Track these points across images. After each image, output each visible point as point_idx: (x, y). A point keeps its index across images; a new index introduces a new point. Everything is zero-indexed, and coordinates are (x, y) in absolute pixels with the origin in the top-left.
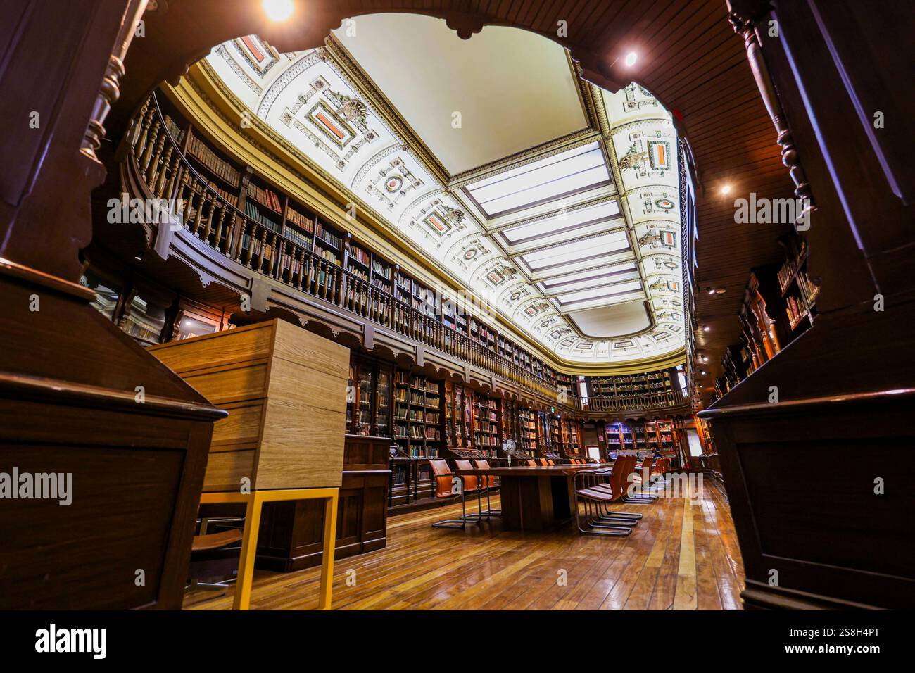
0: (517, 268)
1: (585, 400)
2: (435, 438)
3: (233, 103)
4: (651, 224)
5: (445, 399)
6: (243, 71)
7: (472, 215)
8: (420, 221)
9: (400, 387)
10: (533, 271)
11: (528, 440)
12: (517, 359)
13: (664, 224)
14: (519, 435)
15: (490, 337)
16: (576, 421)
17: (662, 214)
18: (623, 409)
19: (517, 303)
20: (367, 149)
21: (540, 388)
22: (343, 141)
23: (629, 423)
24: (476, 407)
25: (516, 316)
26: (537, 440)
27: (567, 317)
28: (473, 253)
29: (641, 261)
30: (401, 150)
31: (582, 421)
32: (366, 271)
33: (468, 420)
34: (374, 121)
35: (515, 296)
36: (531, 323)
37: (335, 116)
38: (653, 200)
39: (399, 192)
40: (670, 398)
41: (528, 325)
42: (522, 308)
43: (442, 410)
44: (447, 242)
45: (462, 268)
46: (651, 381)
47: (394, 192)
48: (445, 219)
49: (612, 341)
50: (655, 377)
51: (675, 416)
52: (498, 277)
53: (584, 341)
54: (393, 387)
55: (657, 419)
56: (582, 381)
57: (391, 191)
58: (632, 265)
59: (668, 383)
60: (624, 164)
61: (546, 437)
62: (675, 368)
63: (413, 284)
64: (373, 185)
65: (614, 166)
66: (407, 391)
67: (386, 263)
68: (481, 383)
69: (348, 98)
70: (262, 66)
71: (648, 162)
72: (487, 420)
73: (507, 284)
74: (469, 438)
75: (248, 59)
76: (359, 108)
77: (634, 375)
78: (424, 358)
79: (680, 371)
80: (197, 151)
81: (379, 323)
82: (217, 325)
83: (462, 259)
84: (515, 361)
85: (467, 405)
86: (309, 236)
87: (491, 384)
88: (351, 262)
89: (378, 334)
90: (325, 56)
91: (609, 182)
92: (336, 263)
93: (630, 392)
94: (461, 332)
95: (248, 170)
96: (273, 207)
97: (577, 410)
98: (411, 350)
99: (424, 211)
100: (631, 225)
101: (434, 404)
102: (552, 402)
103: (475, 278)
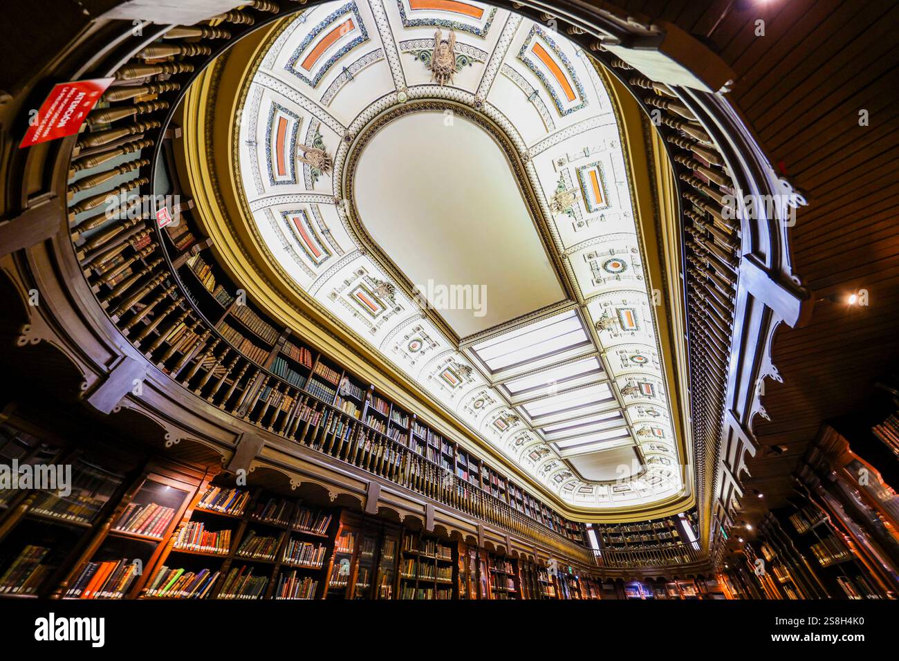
0: (518, 415)
1: (597, 553)
4: (630, 376)
5: (458, 569)
6: (303, 262)
7: (479, 370)
8: (437, 376)
9: (408, 556)
10: (532, 418)
12: (528, 507)
13: (641, 377)
15: (501, 485)
16: (594, 581)
17: (637, 368)
18: (637, 564)
19: (521, 448)
20: (396, 319)
21: (553, 542)
22: (376, 313)
23: (650, 583)
24: (492, 573)
25: (521, 461)
27: (567, 462)
28: (481, 403)
29: (626, 410)
30: (421, 319)
31: (599, 579)
32: (384, 420)
33: (484, 594)
34: (401, 297)
35: (519, 442)
36: (536, 467)
37: (371, 294)
38: (628, 356)
39: (419, 352)
40: (684, 552)
41: (533, 469)
42: (527, 453)
43: (455, 584)
44: (459, 393)
45: (473, 416)
46: (658, 531)
47: (415, 352)
48: (457, 373)
49: (610, 485)
50: (660, 525)
51: (695, 575)
52: (504, 424)
53: (585, 485)
54: (399, 556)
55: (676, 578)
56: (590, 529)
57: (412, 351)
58: (617, 414)
59: (675, 533)
60: (599, 326)
62: (677, 516)
63: (429, 432)
64: (399, 346)
65: (591, 330)
66: (416, 561)
67: (405, 413)
68: (496, 545)
69: (382, 282)
71: (618, 325)
73: (512, 430)
75: (308, 254)
76: (389, 289)
77: (638, 523)
78: (435, 520)
79: (684, 519)
80: (240, 314)
81: (387, 479)
82: (192, 490)
83: (473, 408)
84: (526, 509)
85: (482, 573)
86: (334, 387)
87: (506, 545)
88: (371, 412)
89: (385, 494)
90: (364, 252)
91: (588, 342)
92: (355, 414)
93: (640, 543)
94: (473, 481)
95: (287, 330)
96: (304, 362)
97: (591, 565)
98: (420, 509)
99: (439, 367)
100: (612, 378)
101: (447, 576)
102: (568, 559)
103: (484, 426)
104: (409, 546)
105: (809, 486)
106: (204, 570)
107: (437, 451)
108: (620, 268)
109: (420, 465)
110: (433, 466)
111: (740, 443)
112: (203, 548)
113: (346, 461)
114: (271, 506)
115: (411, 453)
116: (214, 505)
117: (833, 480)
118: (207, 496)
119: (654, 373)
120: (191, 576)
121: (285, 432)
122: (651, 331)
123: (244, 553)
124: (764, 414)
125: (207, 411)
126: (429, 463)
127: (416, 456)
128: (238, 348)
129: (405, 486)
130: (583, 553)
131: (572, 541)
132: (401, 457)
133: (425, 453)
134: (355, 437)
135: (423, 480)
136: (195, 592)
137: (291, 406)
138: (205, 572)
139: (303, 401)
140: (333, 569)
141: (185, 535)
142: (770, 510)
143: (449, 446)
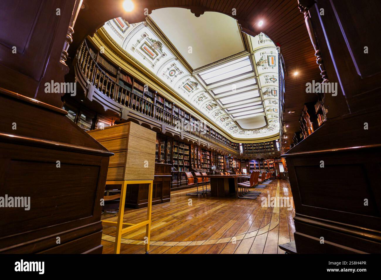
0: (217, 104)
1: (242, 152)
2: (188, 164)
3: (113, 43)
4: (268, 87)
5: (191, 151)
6: (117, 32)
7: (201, 84)
8: (182, 87)
9: (175, 147)
10: (223, 105)
11: (221, 166)
12: (217, 137)
14: (217, 164)
16: (238, 159)
17: (272, 83)
18: (255, 155)
19: (217, 117)
20: (163, 60)
21: (225, 147)
22: (154, 57)
23: (258, 160)
24: (202, 154)
25: (217, 121)
26: (224, 166)
27: (236, 122)
28: (201, 98)
29: (264, 101)
30: (175, 60)
31: (240, 159)
32: (162, 105)
33: (199, 158)
34: (165, 49)
35: (217, 114)
36: (222, 124)
37: (150, 47)
38: (269, 78)
39: (174, 76)
40: (273, 151)
42: (219, 119)
43: (190, 155)
44: (192, 94)
45: (197, 104)
46: (266, 145)
47: (172, 76)
48: (191, 86)
49: (252, 130)
50: (268, 144)
51: (275, 158)
52: (211, 107)
53: (242, 131)
54: (172, 146)
55: (268, 159)
56: (241, 145)
58: (260, 103)
59: (272, 146)
60: (258, 64)
61: (227, 165)
62: (275, 141)
63: (180, 110)
64: (165, 73)
65: (254, 65)
66: (177, 148)
67: (170, 102)
68: (204, 145)
69: (155, 41)
70: (124, 29)
71: (267, 64)
72: (206, 159)
73: (214, 110)
74: (200, 165)
75: (118, 27)
76: (159, 44)
77: (259, 143)
78: (184, 137)
79: (277, 142)
80: (101, 62)
82: (110, 124)
83: (198, 101)
85: (199, 153)
86: (142, 92)
87: (208, 146)
88: (157, 102)
90: (146, 25)
92: (152, 102)
93: (258, 149)
95: (120, 68)
96: (129, 82)
97: (239, 155)
98: (179, 133)
99: (183, 83)
100: (260, 88)
101: (187, 153)
102: (229, 152)
103: (202, 107)
104: (175, 144)
107: (183, 117)
130: (237, 152)
131: (233, 148)
137: (129, 99)
143: (187, 115)
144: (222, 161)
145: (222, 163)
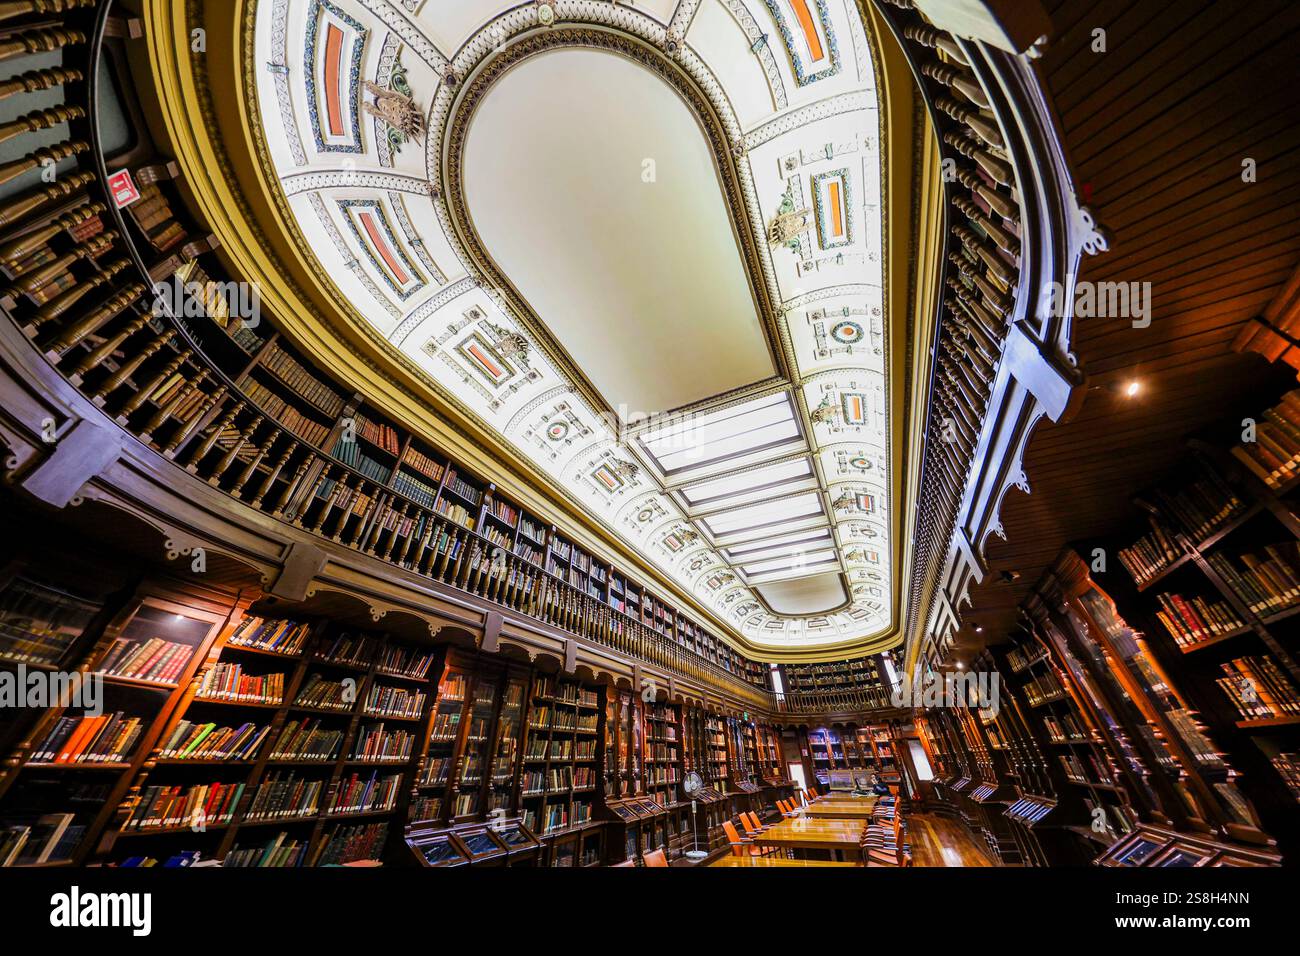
0: (697, 532)
1: (780, 697)
2: (588, 784)
4: (847, 485)
5: (606, 716)
6: (379, 290)
7: (648, 470)
8: (587, 475)
9: (539, 703)
10: (715, 536)
11: (717, 765)
12: (700, 644)
13: (860, 486)
14: (705, 759)
15: (668, 618)
16: (773, 728)
17: (857, 475)
18: (826, 709)
19: (698, 573)
20: (529, 390)
21: (728, 685)
22: (499, 379)
23: (838, 729)
24: (649, 721)
25: (696, 589)
26: (728, 763)
27: (755, 591)
28: (649, 514)
29: (836, 527)
30: (567, 392)
31: (780, 726)
32: (510, 533)
33: (637, 745)
34: (537, 357)
35: (696, 565)
36: (714, 598)
37: (491, 351)
38: (848, 458)
39: (564, 440)
40: (881, 695)
41: (711, 600)
42: (704, 580)
43: (600, 737)
44: (618, 500)
45: (635, 531)
46: (855, 672)
47: (557, 440)
48: (617, 473)
49: (805, 619)
50: (858, 665)
51: (891, 720)
52: (677, 542)
53: (774, 619)
54: (528, 705)
55: (869, 723)
56: (774, 670)
57: (553, 439)
58: (824, 532)
59: (875, 674)
60: (816, 417)
61: (738, 756)
62: (880, 655)
63: (573, 550)
64: (533, 431)
65: (804, 419)
66: (550, 709)
67: (539, 524)
68: (655, 688)
69: (508, 332)
70: (406, 288)
71: (841, 417)
72: (664, 742)
73: (688, 550)
74: (638, 777)
75: (387, 278)
76: (520, 343)
77: (835, 663)
78: (577, 659)
79: (887, 658)
80: (277, 366)
81: (513, 608)
82: (219, 622)
83: (636, 521)
84: (698, 648)
85: (636, 722)
86: (434, 485)
87: (669, 689)
88: (490, 521)
89: (509, 627)
90: (480, 281)
91: (799, 437)
92: (467, 523)
93: (832, 685)
94: (631, 613)
95: (356, 397)
96: (385, 446)
97: (772, 712)
98: (558, 647)
99: (592, 464)
100: (824, 487)
101: (590, 726)
102: (744, 704)
103: (650, 544)
104: (541, 690)
105: (1035, 619)
106: (246, 725)
107: (585, 576)
108: (854, 336)
109: (560, 592)
110: (578, 593)
111: (967, 567)
112: (243, 697)
113: (454, 585)
114: (343, 642)
115: (548, 576)
116: (254, 642)
117: (1063, 612)
118: (242, 629)
119: (877, 482)
120: (227, 733)
121: (359, 543)
122: (883, 428)
123: (305, 702)
124: (1000, 532)
125: (230, 510)
126: (572, 590)
127: (554, 580)
128: (278, 418)
129: (538, 618)
130: (764, 698)
131: (752, 684)
132: (533, 582)
133: (567, 578)
134: (467, 555)
135: (563, 611)
136: (235, 752)
137: (367, 509)
138: (248, 727)
139: (386, 502)
140: (436, 720)
141: (213, 681)
142: (987, 647)
143: (600, 568)
144: (721, 741)
145: (721, 748)
